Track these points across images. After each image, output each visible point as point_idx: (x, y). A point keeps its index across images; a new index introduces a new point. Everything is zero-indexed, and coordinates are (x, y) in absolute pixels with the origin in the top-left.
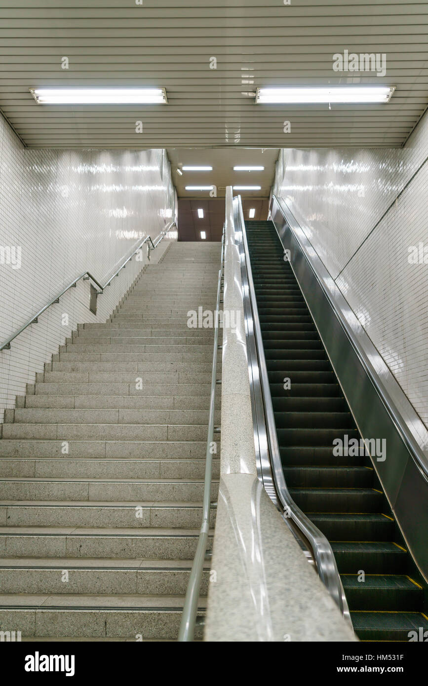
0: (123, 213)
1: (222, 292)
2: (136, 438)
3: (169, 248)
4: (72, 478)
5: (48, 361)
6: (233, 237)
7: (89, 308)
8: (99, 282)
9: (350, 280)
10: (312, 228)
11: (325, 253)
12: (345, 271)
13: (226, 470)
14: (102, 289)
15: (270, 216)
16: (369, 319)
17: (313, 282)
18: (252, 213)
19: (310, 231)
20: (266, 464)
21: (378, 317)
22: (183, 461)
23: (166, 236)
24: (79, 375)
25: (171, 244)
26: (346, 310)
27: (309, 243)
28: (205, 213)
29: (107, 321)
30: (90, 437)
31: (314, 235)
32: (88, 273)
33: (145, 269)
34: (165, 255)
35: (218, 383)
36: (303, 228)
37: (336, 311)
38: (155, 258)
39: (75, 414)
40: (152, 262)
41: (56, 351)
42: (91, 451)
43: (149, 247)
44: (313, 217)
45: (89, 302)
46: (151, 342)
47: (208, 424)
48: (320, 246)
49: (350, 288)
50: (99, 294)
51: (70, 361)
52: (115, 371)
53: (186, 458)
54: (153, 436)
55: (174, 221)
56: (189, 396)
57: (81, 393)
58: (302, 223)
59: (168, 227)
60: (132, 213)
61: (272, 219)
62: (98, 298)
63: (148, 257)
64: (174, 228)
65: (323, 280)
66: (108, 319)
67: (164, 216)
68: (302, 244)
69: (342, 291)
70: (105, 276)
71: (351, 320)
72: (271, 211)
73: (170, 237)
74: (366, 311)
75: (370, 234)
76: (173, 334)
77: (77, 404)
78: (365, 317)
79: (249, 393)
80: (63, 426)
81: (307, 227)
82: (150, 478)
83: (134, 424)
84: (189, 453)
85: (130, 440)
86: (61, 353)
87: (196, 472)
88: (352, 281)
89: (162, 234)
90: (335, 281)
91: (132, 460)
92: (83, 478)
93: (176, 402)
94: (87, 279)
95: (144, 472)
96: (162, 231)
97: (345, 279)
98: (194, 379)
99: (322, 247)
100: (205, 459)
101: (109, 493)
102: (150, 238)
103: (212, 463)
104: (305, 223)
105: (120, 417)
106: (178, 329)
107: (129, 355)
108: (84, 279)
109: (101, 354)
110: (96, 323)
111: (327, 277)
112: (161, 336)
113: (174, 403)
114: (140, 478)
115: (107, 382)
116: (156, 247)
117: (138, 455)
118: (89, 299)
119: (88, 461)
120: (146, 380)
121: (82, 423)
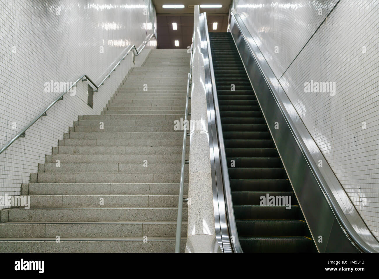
0: (113, 26)
1: (190, 90)
2: (124, 205)
3: (150, 54)
4: (75, 237)
5: (55, 146)
6: (200, 46)
7: (87, 103)
8: (94, 82)
9: (290, 79)
10: (261, 38)
11: (272, 58)
12: (287, 73)
13: (192, 232)
14: (97, 88)
15: (229, 28)
16: (305, 111)
17: (262, 81)
18: (215, 26)
19: (260, 41)
20: (224, 226)
21: (312, 110)
22: (160, 223)
23: (148, 45)
24: (79, 157)
25: (152, 51)
26: (287, 103)
27: (259, 50)
28: (178, 26)
29: (102, 113)
30: (88, 205)
31: (263, 44)
32: (86, 76)
33: (131, 71)
34: (146, 60)
35: (187, 163)
36: (254, 38)
37: (279, 105)
38: (139, 63)
39: (76, 187)
40: (136, 66)
41: (61, 138)
42: (89, 216)
43: (134, 54)
44: (263, 29)
45: (87, 98)
46: (136, 129)
47: (179, 194)
48: (267, 53)
49: (290, 86)
50: (95, 92)
51: (72, 145)
52: (107, 153)
53: (163, 221)
54: (137, 204)
55: (154, 33)
56: (165, 172)
57: (81, 170)
58: (254, 34)
59: (149, 37)
60: (120, 27)
61: (230, 31)
62: (94, 95)
63: (134, 62)
64: (153, 38)
65: (269, 79)
66: (102, 111)
67: (146, 29)
68: (253, 51)
69: (284, 89)
70: (100, 77)
71: (291, 112)
72: (230, 24)
73: (151, 45)
74: (302, 105)
75: (306, 44)
76: (153, 123)
77: (78, 179)
78: (302, 109)
79: (210, 171)
80: (67, 196)
81: (258, 38)
82: (134, 237)
83: (123, 194)
84: (164, 217)
85: (119, 207)
86: (65, 139)
87: (170, 231)
88: (293, 80)
89: (145, 44)
90: (279, 81)
91: (121, 223)
92: (83, 237)
93: (155, 176)
94: (85, 80)
95: (130, 231)
96: (144, 40)
97: (287, 78)
98: (169, 158)
99: (269, 53)
100: (177, 221)
101: (103, 248)
102: (134, 46)
103: (182, 225)
104: (256, 35)
105: (112, 190)
106: (156, 119)
107: (118, 140)
108: (83, 81)
109: (96, 140)
110: (92, 114)
111: (272, 77)
112: (143, 125)
113: (153, 178)
114: (127, 237)
115: (101, 162)
116: (140, 53)
117: (125, 218)
118: (87, 96)
119: (87, 224)
120: (132, 160)
121: (82, 194)
